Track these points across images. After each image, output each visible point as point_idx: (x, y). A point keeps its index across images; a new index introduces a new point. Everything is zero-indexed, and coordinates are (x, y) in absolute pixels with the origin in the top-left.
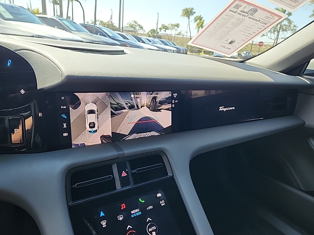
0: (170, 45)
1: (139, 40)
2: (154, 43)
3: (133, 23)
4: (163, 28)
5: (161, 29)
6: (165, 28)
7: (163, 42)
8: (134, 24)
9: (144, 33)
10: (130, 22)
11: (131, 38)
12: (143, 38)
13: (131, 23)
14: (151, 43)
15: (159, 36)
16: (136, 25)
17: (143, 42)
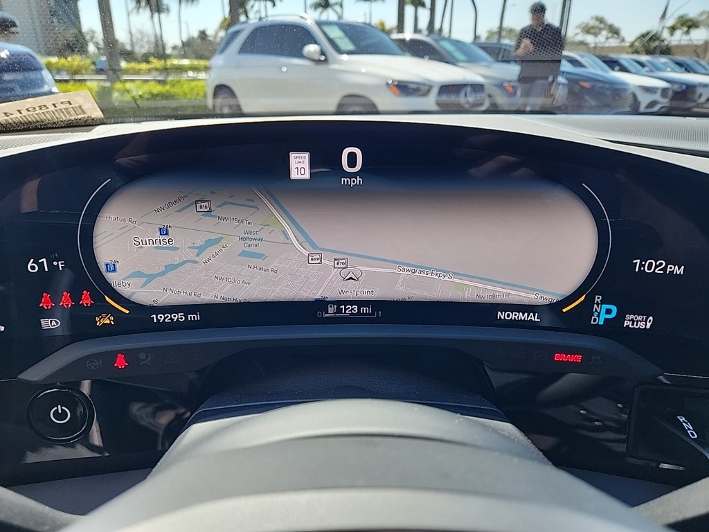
0: (704, 71)
1: (612, 63)
2: (653, 68)
3: (593, 23)
4: (683, 24)
5: (673, 29)
6: (690, 23)
7: (680, 64)
8: (597, 23)
9: (623, 44)
10: (586, 21)
11: (591, 62)
12: (625, 58)
13: (587, 24)
14: (646, 69)
15: (664, 48)
16: (602, 26)
17: (624, 69)
